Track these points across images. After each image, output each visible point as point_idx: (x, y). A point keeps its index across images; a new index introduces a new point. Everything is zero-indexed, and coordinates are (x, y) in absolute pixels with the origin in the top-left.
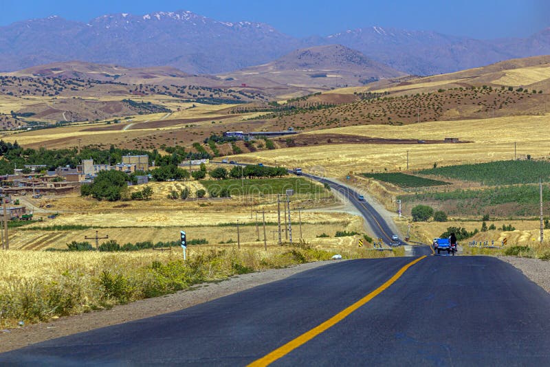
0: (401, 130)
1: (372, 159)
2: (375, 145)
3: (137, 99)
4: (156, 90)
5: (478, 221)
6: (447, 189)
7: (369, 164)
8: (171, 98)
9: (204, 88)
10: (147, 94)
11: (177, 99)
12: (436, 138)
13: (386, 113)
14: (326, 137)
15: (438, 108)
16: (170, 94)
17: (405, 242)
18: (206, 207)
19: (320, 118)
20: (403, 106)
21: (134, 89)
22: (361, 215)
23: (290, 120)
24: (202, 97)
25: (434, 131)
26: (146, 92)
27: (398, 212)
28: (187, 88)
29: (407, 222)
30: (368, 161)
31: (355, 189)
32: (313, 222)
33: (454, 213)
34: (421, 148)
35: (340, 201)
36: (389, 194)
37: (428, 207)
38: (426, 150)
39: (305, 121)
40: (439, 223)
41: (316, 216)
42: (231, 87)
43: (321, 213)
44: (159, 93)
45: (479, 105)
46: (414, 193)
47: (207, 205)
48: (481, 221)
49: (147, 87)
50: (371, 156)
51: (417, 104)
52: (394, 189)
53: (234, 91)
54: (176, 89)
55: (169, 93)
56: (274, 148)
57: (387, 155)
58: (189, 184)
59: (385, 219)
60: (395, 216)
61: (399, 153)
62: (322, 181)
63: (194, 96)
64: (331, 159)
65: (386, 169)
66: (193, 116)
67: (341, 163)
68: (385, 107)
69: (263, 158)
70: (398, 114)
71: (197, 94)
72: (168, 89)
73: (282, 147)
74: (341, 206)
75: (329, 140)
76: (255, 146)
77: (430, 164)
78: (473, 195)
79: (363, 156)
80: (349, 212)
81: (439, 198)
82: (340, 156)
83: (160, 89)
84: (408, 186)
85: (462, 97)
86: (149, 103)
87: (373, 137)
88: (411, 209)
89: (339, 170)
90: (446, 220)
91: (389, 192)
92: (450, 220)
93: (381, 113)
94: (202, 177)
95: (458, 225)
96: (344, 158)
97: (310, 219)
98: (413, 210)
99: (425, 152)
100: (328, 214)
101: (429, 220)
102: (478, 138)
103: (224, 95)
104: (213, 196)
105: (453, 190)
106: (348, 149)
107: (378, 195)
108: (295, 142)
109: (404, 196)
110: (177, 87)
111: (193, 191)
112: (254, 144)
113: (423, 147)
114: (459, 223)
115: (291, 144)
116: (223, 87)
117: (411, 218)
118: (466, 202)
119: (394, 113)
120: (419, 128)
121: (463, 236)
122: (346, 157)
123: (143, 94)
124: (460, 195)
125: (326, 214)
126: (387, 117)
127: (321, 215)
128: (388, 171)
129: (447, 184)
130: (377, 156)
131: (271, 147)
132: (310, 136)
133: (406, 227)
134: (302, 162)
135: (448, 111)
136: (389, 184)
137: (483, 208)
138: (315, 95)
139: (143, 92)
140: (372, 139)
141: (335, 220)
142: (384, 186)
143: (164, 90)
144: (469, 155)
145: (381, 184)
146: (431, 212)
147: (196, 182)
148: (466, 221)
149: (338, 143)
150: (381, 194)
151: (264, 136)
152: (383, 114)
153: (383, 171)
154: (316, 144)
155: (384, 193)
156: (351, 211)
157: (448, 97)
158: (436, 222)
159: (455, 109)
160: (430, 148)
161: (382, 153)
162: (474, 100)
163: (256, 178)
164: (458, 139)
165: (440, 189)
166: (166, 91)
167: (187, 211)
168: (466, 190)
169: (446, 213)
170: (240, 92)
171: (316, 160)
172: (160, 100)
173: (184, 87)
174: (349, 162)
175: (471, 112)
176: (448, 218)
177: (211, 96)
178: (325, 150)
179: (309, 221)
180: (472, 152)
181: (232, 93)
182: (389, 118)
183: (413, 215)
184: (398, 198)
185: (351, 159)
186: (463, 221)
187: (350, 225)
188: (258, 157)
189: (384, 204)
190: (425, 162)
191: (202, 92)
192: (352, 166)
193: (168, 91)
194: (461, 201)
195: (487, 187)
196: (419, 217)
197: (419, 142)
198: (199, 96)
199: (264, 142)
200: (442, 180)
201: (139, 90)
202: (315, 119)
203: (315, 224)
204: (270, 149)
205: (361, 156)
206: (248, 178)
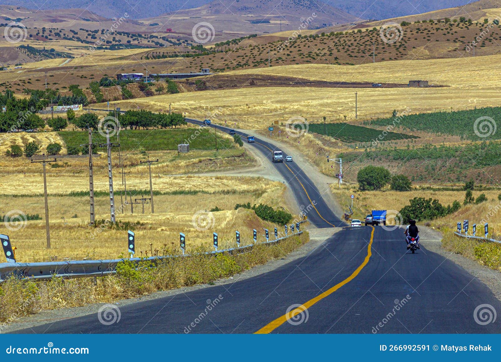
0: (350, 71)
1: (307, 106)
2: (313, 89)
3: (38, 45)
4: (62, 34)
5: (458, 190)
6: (411, 145)
7: (304, 112)
8: (80, 44)
9: (120, 33)
10: (50, 39)
11: (87, 45)
12: (397, 81)
13: (333, 52)
14: (248, 79)
15: (400, 46)
16: (79, 39)
17: (344, 220)
18: (60, 169)
19: (247, 58)
20: (355, 44)
21: (35, 33)
22: (282, 179)
23: (208, 61)
24: (117, 43)
25: (394, 72)
26: (49, 37)
27: (337, 176)
28: (100, 32)
29: (351, 191)
30: (301, 108)
31: (278, 144)
32: (212, 190)
33: (422, 179)
34: (377, 93)
35: (256, 161)
36: (327, 151)
37: (382, 170)
38: (383, 95)
39: (226, 62)
40: (398, 193)
41: (218, 182)
42: (154, 32)
43: (226, 178)
44: (65, 38)
45: (455, 41)
46: (363, 150)
47: (62, 166)
48: (462, 190)
49: (51, 31)
50: (306, 103)
51: (373, 41)
52: (334, 145)
53: (157, 37)
54: (86, 34)
55: (77, 38)
56: (177, 92)
57: (329, 101)
58: (41, 137)
59: (318, 187)
60: (335, 182)
61: (346, 98)
62: (232, 132)
63: (108, 42)
64: (250, 106)
65: (325, 118)
66: (98, 62)
67: (264, 111)
68: (332, 45)
69: (159, 104)
70: (349, 52)
71: (111, 40)
72: (77, 33)
73: (189, 91)
74: (256, 168)
75: (253, 82)
76: (153, 89)
77: (388, 113)
78: (448, 154)
79: (296, 101)
80: (266, 177)
81: (399, 157)
82: (264, 102)
83: (67, 34)
84: (355, 140)
85: (432, 31)
86: (53, 50)
87: (312, 79)
88: (357, 172)
89: (261, 120)
90: (411, 189)
91: (326, 148)
92: (416, 189)
93: (326, 51)
94: (62, 127)
95: (427, 195)
96: (270, 105)
97: (209, 185)
98: (359, 174)
99: (381, 98)
100: (237, 179)
101: (385, 188)
102: (455, 82)
103: (145, 42)
104: (72, 152)
105: (420, 146)
106: (277, 93)
107: (311, 152)
108: (208, 84)
109: (347, 155)
110: (87, 31)
111: (44, 145)
112: (151, 87)
113: (379, 91)
114: (428, 192)
115: (202, 86)
116: (144, 32)
117: (357, 185)
118: (440, 163)
119: (342, 51)
120: (375, 68)
121: (436, 212)
122: (272, 102)
123: (46, 39)
124: (431, 154)
125: (232, 179)
126: (334, 56)
127: (225, 181)
128: (328, 121)
129: (410, 137)
130: (315, 103)
131: (173, 90)
132: (227, 77)
133: (349, 198)
134: (211, 109)
135: (414, 50)
136: (327, 138)
137: (464, 172)
138: (249, 38)
139: (46, 37)
140: (311, 82)
141: (245, 187)
142: (319, 139)
143: (71, 35)
144: (442, 102)
145: (316, 137)
146: (386, 176)
147: (54, 133)
148: (439, 190)
149: (265, 85)
150: (315, 152)
151: (168, 78)
152: (328, 53)
153: (321, 121)
154: (235, 87)
155: (320, 151)
156: (269, 175)
157: (414, 32)
158: (393, 192)
159: (423, 47)
160: (388, 93)
161: (322, 98)
162: (449, 36)
163: (141, 128)
164: (427, 82)
165: (401, 145)
166: (74, 35)
167: (31, 174)
168: (438, 147)
169: (410, 179)
170: (164, 38)
171: (230, 106)
172: (65, 46)
173: (96, 32)
174: (275, 110)
175: (444, 51)
176: (413, 186)
177: (129, 42)
178: (245, 95)
179: (206, 190)
180: (447, 98)
181: (154, 39)
182: (336, 58)
183: (360, 181)
184: (340, 156)
185: (278, 106)
186: (435, 190)
187: (265, 195)
188: (152, 103)
189: (318, 165)
190: (382, 111)
191: (118, 37)
192: (279, 115)
193: (76, 36)
194: (432, 162)
195: (469, 142)
196: (370, 184)
197: (374, 85)
198: (114, 43)
199: (165, 85)
200: (404, 132)
201: (41, 34)
202: (240, 59)
203: (214, 193)
204: (173, 93)
205: (293, 101)
206: (128, 128)
